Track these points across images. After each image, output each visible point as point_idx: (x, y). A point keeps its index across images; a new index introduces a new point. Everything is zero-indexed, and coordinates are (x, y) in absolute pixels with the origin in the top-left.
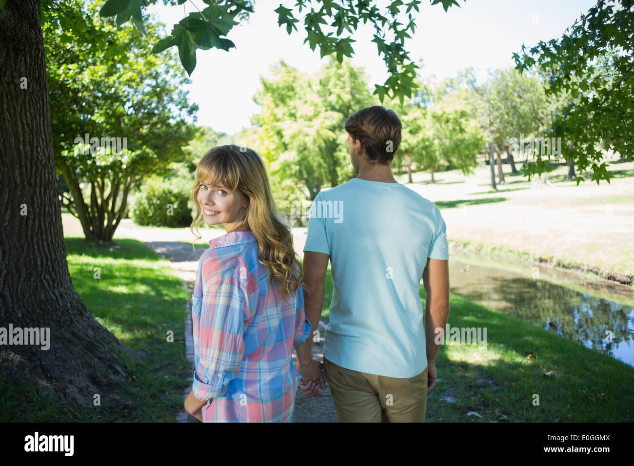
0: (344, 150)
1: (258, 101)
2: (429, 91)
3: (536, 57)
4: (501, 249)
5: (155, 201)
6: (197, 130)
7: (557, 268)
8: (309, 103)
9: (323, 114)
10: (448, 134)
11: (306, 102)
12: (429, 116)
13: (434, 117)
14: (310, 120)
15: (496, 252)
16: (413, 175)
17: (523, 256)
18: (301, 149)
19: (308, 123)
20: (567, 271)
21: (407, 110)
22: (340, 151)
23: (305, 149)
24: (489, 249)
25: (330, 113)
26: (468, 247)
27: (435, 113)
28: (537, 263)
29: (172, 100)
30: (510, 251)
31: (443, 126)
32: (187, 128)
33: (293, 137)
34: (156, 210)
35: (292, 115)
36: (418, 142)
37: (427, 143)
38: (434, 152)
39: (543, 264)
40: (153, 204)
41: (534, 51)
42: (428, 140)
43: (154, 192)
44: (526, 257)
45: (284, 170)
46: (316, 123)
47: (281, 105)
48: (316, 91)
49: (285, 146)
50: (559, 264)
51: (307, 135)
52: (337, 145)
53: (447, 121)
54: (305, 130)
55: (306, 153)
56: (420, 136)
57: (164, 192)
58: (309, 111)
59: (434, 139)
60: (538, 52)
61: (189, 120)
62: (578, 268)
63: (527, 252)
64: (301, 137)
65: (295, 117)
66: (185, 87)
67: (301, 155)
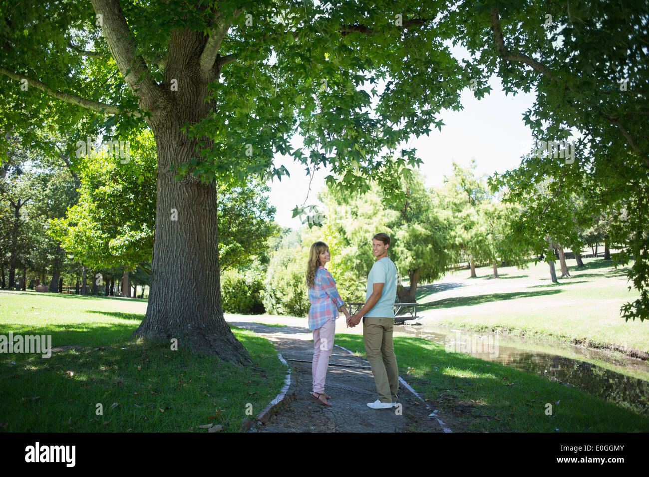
0: (402, 245)
1: (323, 200)
2: (483, 189)
3: (505, 180)
4: (541, 333)
5: (231, 289)
6: (274, 228)
7: (589, 348)
8: (369, 203)
9: (381, 213)
10: (501, 229)
11: (366, 202)
12: (482, 214)
13: (486, 213)
14: (370, 217)
15: (538, 336)
16: (477, 270)
17: (561, 339)
18: (362, 244)
19: (367, 221)
20: (598, 350)
21: (460, 208)
22: (398, 246)
23: (365, 244)
24: (531, 334)
25: (388, 211)
26: (513, 333)
27: (487, 210)
28: (573, 345)
29: (254, 204)
30: (551, 335)
31: (495, 221)
32: (265, 226)
33: (354, 234)
34: (231, 298)
35: (355, 214)
36: (472, 237)
37: (480, 238)
38: (488, 246)
39: (578, 346)
40: (229, 292)
41: (504, 176)
42: (481, 235)
43: (230, 282)
44: (564, 339)
45: (346, 264)
46: (376, 220)
47: (344, 205)
48: (375, 192)
49: (348, 242)
50: (591, 345)
51: (366, 231)
52: (396, 240)
53: (499, 218)
54: (365, 227)
55: (366, 247)
56: (473, 232)
57: (239, 282)
58: (369, 210)
59: (488, 234)
60: (506, 177)
61: (267, 220)
62: (607, 348)
63: (564, 335)
64: (362, 233)
65: (357, 215)
66: (266, 194)
67: (361, 250)
